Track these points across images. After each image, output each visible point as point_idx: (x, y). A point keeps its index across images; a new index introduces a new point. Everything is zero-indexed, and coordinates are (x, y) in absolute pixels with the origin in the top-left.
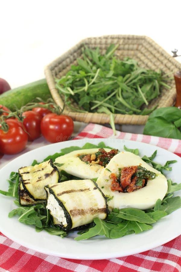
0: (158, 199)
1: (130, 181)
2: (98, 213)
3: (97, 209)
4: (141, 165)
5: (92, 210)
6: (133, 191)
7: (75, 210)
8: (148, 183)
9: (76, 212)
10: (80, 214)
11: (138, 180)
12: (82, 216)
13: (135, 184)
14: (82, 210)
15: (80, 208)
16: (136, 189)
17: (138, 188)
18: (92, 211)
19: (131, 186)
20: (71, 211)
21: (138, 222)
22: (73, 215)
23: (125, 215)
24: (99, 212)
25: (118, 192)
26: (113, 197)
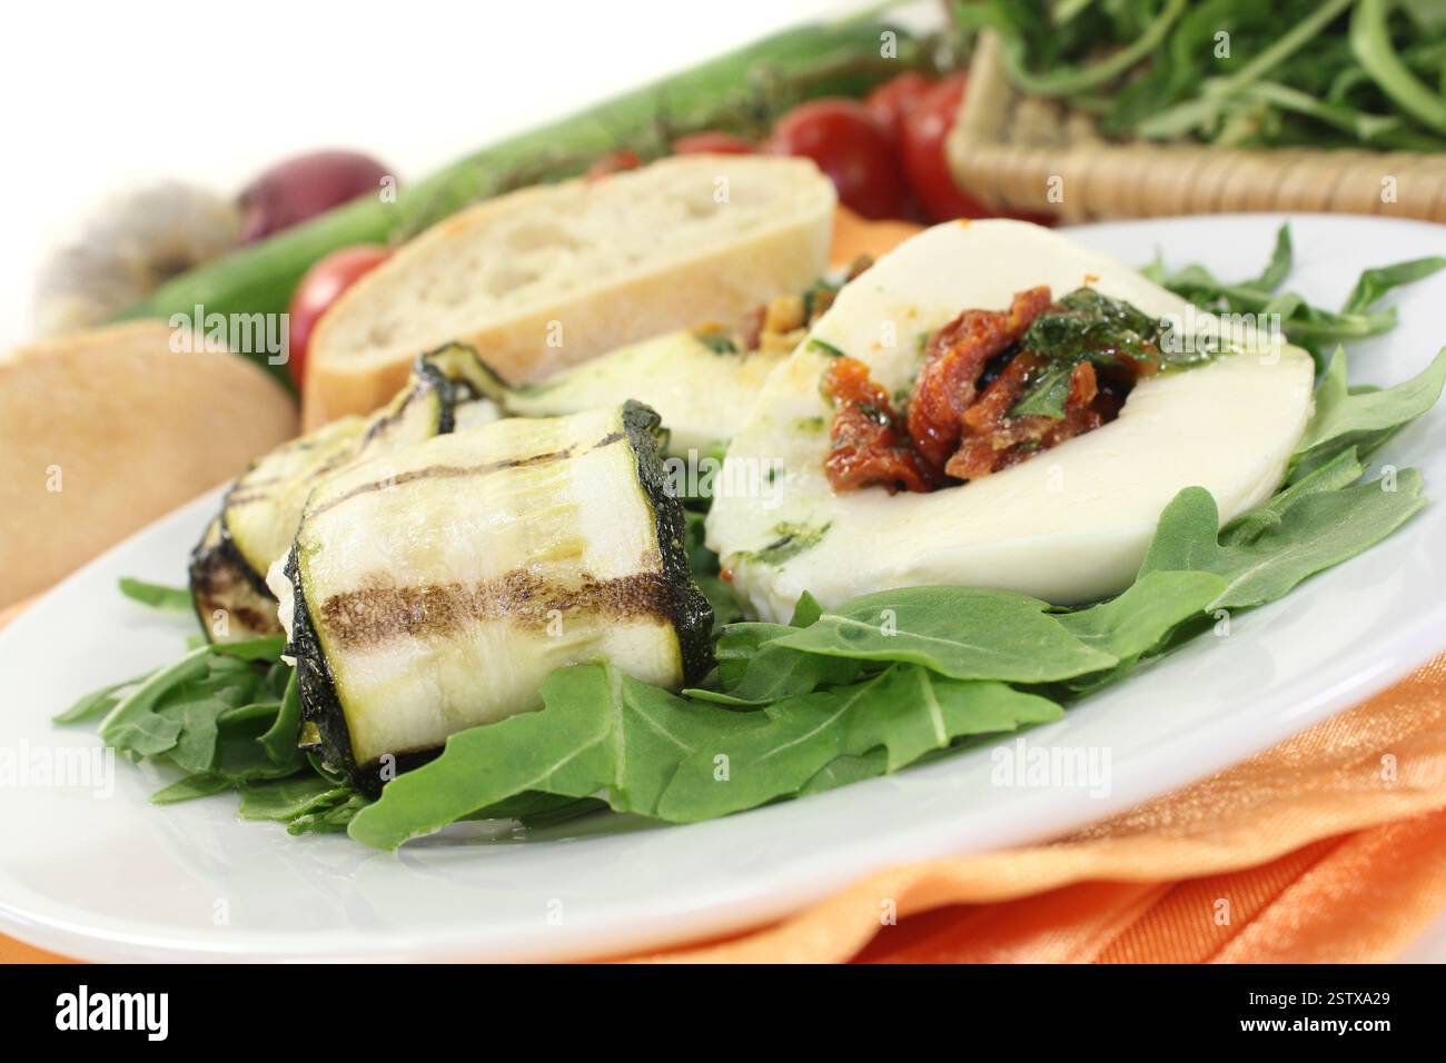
0: (1184, 493)
1: (968, 389)
2: (593, 624)
3: (575, 584)
4: (1092, 285)
5: (523, 589)
6: (994, 470)
7: (373, 594)
8: (1132, 398)
9: (376, 612)
10: (412, 627)
11: (1034, 376)
12: (434, 639)
13: (1011, 407)
14: (436, 592)
15: (420, 580)
16: (1019, 452)
17: (1035, 434)
18: (527, 596)
19: (971, 432)
20: (336, 605)
21: (937, 678)
22: (349, 636)
23: (858, 635)
24: (596, 607)
25: (880, 494)
26: (825, 529)
